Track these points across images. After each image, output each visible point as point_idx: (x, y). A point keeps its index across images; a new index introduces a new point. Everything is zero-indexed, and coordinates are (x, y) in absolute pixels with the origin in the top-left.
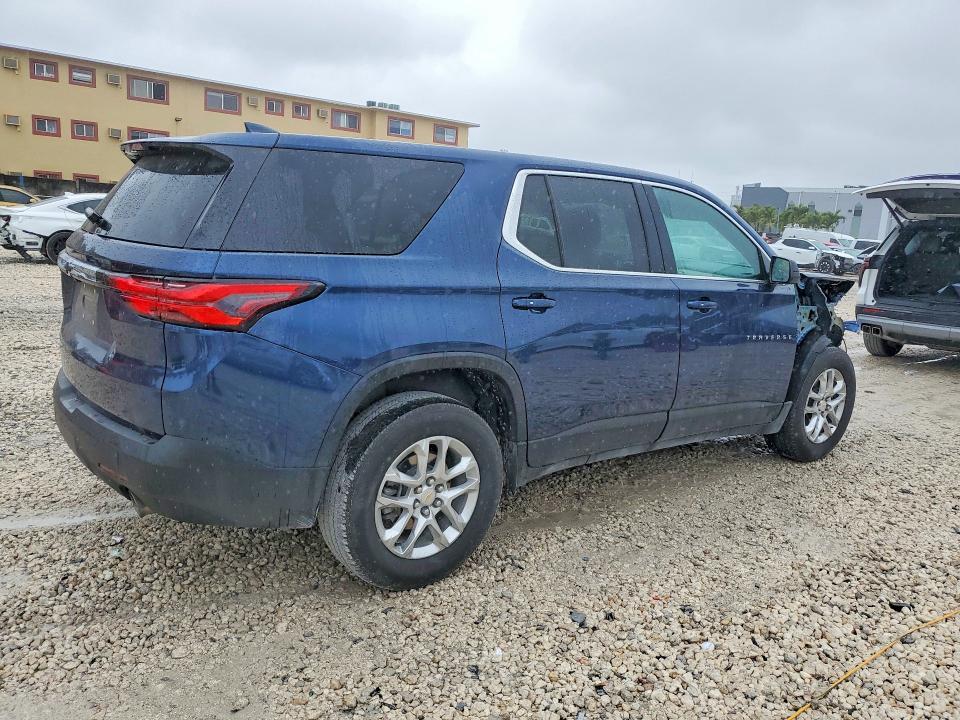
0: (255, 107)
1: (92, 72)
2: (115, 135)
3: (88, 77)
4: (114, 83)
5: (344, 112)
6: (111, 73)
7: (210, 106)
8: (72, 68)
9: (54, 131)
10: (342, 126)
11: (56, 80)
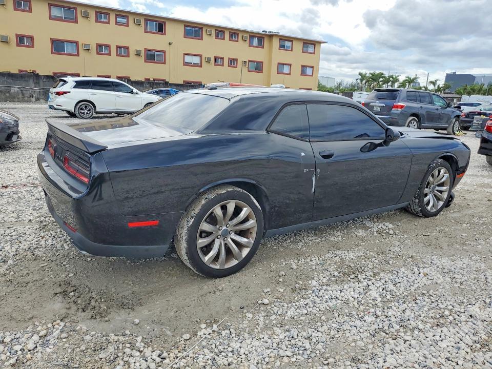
0: (210, 35)
1: (127, 17)
2: (138, 54)
3: (124, 21)
4: (138, 24)
5: (256, 37)
6: (137, 18)
7: (187, 34)
8: (117, 16)
9: (107, 52)
10: (254, 45)
11: (108, 23)
